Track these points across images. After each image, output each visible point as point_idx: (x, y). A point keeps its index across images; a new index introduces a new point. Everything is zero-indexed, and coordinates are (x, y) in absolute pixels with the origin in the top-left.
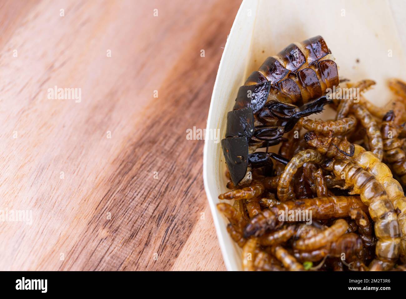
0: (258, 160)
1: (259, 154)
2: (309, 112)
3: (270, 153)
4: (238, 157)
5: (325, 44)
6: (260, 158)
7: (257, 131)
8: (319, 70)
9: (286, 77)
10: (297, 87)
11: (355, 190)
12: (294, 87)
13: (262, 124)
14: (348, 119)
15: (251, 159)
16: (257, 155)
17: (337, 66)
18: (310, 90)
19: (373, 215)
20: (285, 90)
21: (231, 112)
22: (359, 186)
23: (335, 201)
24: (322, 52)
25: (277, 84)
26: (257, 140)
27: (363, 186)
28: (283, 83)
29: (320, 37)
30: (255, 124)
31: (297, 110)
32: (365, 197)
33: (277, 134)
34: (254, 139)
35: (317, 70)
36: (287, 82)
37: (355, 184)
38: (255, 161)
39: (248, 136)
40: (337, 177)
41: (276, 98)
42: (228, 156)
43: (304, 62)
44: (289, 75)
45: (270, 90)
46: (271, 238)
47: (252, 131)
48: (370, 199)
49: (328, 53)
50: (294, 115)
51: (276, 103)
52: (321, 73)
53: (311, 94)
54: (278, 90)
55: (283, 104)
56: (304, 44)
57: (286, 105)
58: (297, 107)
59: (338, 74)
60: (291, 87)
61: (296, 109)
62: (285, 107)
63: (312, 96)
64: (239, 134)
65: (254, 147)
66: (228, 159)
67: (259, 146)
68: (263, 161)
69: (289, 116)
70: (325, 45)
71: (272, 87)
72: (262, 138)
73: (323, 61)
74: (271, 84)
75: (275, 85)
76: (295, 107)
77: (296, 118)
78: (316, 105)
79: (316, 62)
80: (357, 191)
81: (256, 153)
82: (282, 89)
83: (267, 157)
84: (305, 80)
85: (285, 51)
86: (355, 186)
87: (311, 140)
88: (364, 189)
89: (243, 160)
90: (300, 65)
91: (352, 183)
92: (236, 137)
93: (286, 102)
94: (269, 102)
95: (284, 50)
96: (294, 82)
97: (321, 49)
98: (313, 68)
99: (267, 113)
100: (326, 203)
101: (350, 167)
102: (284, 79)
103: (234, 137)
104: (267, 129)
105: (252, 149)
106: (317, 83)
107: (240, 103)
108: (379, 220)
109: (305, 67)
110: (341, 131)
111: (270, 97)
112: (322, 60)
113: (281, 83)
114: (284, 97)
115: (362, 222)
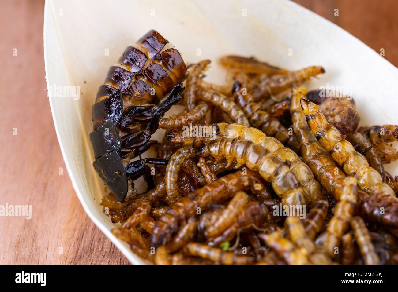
0: (135, 169)
1: (135, 164)
2: (168, 104)
3: (144, 159)
4: (115, 173)
5: (160, 35)
6: (137, 167)
7: (124, 142)
8: (163, 62)
9: (134, 80)
10: (147, 85)
11: (239, 162)
12: (145, 87)
13: (126, 134)
14: (200, 105)
15: (128, 171)
16: (132, 165)
17: (179, 52)
18: (161, 84)
19: (266, 176)
20: (137, 93)
21: (92, 132)
22: (241, 156)
23: (226, 182)
24: (160, 44)
25: (128, 89)
26: (127, 150)
27: (244, 154)
28: (133, 87)
29: (153, 30)
30: (120, 136)
31: (156, 108)
32: (251, 164)
33: (144, 138)
34: (124, 150)
35: (161, 63)
36: (136, 84)
37: (236, 156)
38: (133, 171)
39: (117, 149)
40: (216, 158)
41: (131, 104)
42: (104, 176)
43: (146, 59)
44: (136, 77)
45: (123, 98)
46: (177, 240)
47: (119, 143)
48: (257, 162)
49: (166, 43)
50: (155, 113)
51: (133, 108)
52: (166, 64)
53: (164, 88)
54: (130, 95)
55: (140, 106)
56: (139, 43)
57: (143, 106)
58: (155, 105)
59: (182, 60)
60: (142, 87)
61: (154, 107)
62: (143, 109)
63: (165, 89)
64: (108, 150)
65: (127, 159)
66: (106, 179)
67: (132, 156)
68: (140, 169)
69: (150, 117)
70: (160, 37)
71: (123, 94)
72: (132, 146)
73: (164, 52)
74: (122, 91)
75: (126, 91)
76: (152, 107)
77: (158, 115)
78: (173, 96)
79: (158, 55)
80: (242, 161)
81: (131, 164)
82: (134, 92)
83: (143, 165)
84: (153, 76)
85: (124, 55)
86: (237, 157)
87: (173, 138)
88: (247, 157)
89: (121, 175)
90: (142, 63)
91: (233, 156)
92: (106, 155)
93: (142, 104)
94: (125, 109)
95: (122, 55)
96: (143, 82)
97: (158, 42)
98: (156, 62)
99: (127, 121)
100: (217, 187)
101: (224, 142)
102: (132, 82)
103: (104, 155)
104: (134, 136)
105: (126, 162)
106: (165, 76)
107: (98, 121)
108: (274, 177)
109: (148, 64)
110: (199, 119)
111: (125, 104)
112: (162, 51)
113: (131, 87)
114: (139, 100)
115: (257, 186)
